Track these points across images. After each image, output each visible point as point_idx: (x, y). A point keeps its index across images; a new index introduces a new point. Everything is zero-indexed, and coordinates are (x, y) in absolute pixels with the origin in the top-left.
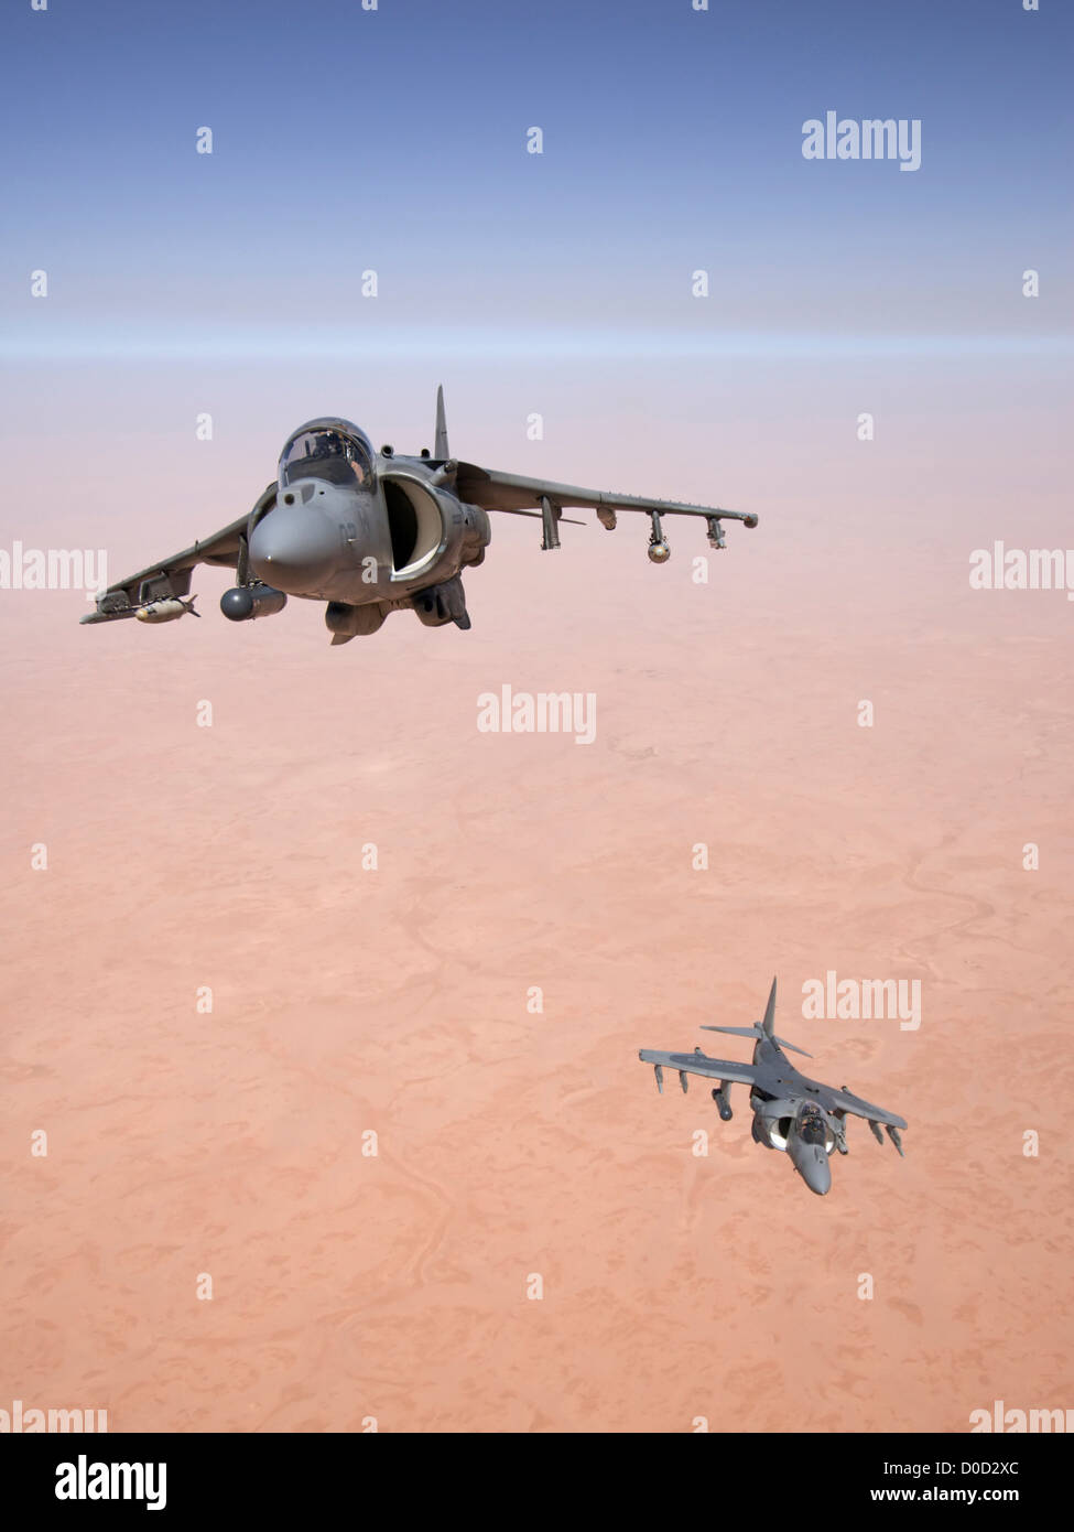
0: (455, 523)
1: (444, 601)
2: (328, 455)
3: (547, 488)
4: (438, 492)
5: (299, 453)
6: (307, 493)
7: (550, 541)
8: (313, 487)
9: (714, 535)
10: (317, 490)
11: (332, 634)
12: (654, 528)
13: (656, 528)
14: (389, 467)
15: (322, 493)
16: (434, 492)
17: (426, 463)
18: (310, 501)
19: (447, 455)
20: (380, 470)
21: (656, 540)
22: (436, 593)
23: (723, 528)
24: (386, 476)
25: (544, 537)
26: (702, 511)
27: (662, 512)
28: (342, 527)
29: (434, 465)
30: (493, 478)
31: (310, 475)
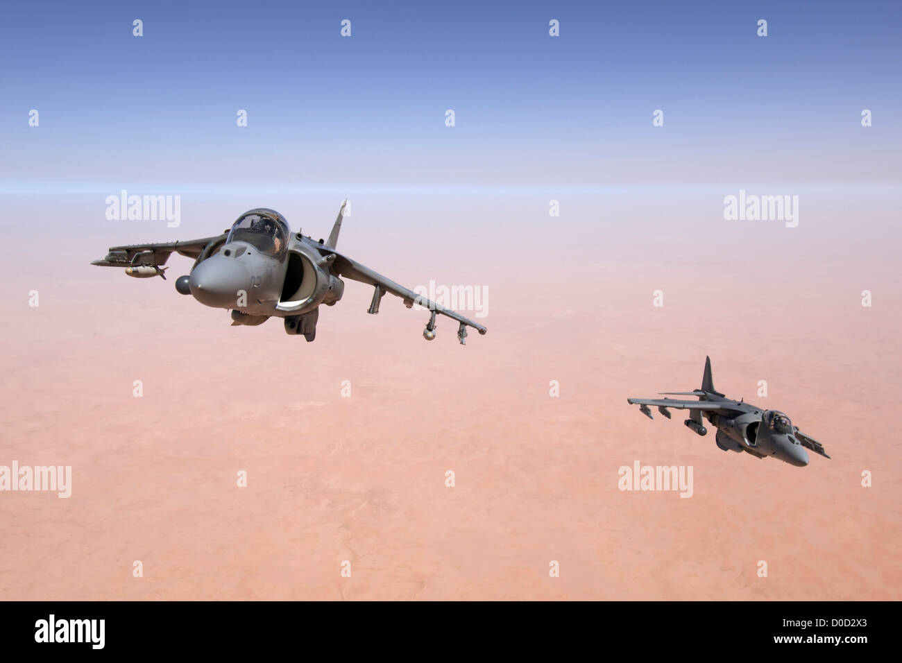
0: (323, 289)
1: (303, 324)
2: (263, 230)
3: (381, 281)
4: (319, 270)
5: (246, 224)
6: (240, 252)
7: (373, 309)
8: (245, 248)
9: (461, 334)
10: (247, 251)
11: (233, 321)
12: (431, 320)
13: (432, 321)
14: (296, 246)
15: (249, 254)
16: (317, 269)
17: (318, 249)
18: (239, 257)
19: (334, 248)
20: (291, 247)
21: (430, 327)
22: (300, 319)
23: (467, 332)
24: (293, 251)
25: (371, 306)
26: (460, 319)
27: (438, 312)
28: (253, 277)
29: (324, 252)
30: (354, 266)
31: (246, 240)
